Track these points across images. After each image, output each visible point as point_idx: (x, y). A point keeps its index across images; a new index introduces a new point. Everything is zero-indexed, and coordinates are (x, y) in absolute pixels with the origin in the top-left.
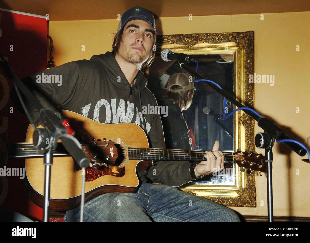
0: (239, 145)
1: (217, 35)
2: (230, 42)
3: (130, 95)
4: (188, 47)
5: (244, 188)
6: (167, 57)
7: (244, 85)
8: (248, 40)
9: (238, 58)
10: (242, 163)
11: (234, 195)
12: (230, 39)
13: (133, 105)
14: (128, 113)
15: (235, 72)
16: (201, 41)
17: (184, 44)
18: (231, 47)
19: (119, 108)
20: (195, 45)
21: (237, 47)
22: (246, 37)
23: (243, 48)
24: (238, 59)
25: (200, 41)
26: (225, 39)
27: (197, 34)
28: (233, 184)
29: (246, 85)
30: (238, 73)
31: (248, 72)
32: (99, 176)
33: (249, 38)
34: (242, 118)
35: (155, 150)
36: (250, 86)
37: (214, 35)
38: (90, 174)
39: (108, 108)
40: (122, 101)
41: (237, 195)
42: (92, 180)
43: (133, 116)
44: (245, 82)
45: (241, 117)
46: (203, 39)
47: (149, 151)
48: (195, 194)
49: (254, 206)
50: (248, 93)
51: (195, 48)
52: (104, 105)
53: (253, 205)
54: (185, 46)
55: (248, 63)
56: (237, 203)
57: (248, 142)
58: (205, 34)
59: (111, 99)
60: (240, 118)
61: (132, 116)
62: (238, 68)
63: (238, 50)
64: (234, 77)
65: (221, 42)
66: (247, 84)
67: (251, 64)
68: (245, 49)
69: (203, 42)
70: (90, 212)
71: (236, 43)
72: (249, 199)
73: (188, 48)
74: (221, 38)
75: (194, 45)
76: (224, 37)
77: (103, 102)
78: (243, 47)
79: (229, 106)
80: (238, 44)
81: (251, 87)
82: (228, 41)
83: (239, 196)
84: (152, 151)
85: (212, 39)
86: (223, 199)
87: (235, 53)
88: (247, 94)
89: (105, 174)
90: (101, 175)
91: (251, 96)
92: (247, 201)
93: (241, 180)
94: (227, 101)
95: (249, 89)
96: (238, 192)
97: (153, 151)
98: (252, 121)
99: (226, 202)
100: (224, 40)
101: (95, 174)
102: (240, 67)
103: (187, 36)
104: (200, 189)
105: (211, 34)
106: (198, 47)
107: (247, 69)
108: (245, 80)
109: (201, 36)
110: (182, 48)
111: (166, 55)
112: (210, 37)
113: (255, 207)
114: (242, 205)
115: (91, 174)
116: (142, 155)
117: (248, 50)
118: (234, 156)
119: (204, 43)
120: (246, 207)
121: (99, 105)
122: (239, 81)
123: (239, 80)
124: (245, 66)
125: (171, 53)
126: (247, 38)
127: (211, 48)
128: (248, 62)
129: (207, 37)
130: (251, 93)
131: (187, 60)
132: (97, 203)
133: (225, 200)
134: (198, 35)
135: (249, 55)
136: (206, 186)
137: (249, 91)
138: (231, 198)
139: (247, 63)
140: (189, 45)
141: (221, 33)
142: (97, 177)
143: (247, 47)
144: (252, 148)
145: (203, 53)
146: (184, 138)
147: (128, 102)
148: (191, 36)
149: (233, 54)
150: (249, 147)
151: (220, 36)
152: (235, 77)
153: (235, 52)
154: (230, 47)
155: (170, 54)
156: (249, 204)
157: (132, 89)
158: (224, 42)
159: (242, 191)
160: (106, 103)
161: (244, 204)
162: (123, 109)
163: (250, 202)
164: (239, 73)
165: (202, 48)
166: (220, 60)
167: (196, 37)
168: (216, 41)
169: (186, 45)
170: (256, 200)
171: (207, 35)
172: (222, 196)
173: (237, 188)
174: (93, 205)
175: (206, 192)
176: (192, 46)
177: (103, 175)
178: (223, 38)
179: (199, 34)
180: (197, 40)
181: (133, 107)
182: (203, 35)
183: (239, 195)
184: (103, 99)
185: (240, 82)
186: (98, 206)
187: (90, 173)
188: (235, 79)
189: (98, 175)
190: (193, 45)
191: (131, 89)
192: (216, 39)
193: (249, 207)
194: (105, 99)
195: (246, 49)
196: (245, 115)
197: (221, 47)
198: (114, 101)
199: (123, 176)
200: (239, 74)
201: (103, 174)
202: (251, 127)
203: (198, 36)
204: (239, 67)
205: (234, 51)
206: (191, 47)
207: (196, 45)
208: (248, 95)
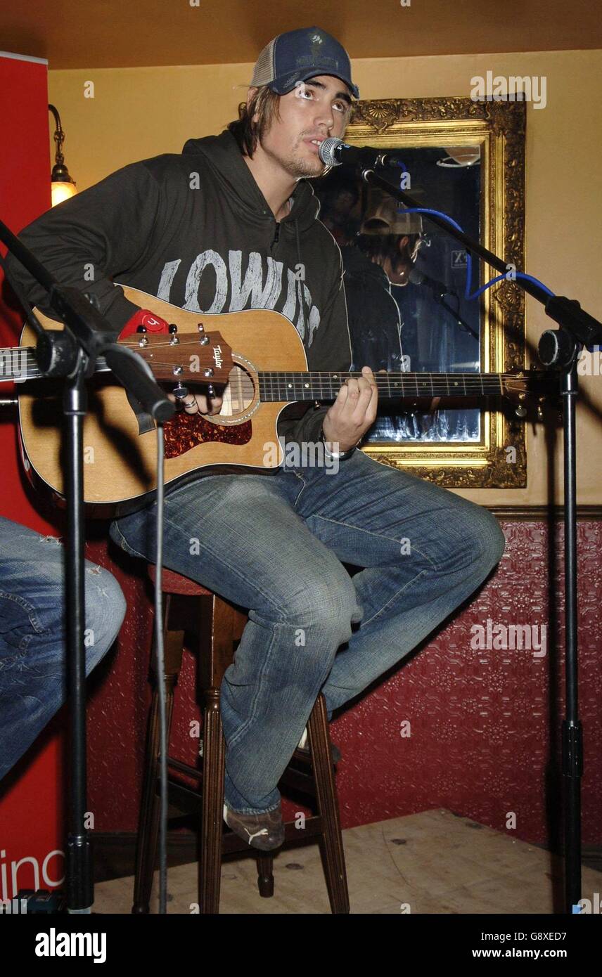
0: (491, 353)
1: (442, 101)
2: (472, 118)
3: (275, 241)
4: (378, 130)
5: (501, 446)
6: (334, 157)
7: (503, 218)
8: (512, 114)
9: (490, 156)
10: (521, 397)
11: (481, 463)
12: (472, 111)
13: (280, 265)
14: (269, 285)
15: (484, 187)
16: (406, 116)
17: (367, 124)
18: (475, 129)
19: (249, 273)
20: (393, 127)
21: (489, 129)
22: (509, 108)
23: (501, 133)
24: (490, 159)
25: (404, 116)
26: (461, 113)
27: (397, 100)
28: (478, 440)
29: (507, 218)
30: (490, 190)
31: (512, 188)
32: (191, 444)
33: (514, 109)
34: (498, 293)
35: (323, 375)
36: (517, 220)
37: (436, 101)
38: (171, 439)
39: (221, 272)
40: (256, 258)
41: (486, 462)
42: (176, 456)
43: (279, 294)
44: (506, 212)
45: (496, 292)
46: (410, 112)
47: (307, 381)
48: (396, 463)
49: (523, 485)
50: (512, 236)
51: (393, 133)
52: (211, 264)
53: (520, 483)
54: (369, 128)
55: (514, 167)
56: (486, 481)
57: (510, 346)
58: (415, 99)
59: (230, 251)
60: (493, 294)
61: (278, 292)
62: (490, 179)
63: (490, 137)
64: (480, 201)
65: (451, 119)
66: (510, 216)
67: (520, 169)
68: (505, 135)
69: (410, 119)
70: (171, 516)
71: (485, 120)
72: (511, 472)
73: (377, 132)
74: (451, 109)
75: (390, 127)
76: (459, 107)
77: (211, 257)
78: (503, 129)
79: (463, 264)
80: (491, 122)
81: (518, 222)
82: (469, 116)
83: (489, 465)
84: (314, 380)
85: (430, 112)
86: (457, 472)
87: (483, 145)
88: (511, 239)
89: (206, 440)
90: (197, 442)
91: (519, 244)
92: (508, 475)
93: (495, 430)
94: (460, 255)
95: (514, 227)
96: (487, 456)
97: (318, 381)
98: (519, 299)
99: (461, 479)
100: (459, 114)
101: (183, 441)
102: (495, 176)
103: (374, 105)
104: (405, 453)
105: (428, 101)
106: (399, 131)
107: (508, 181)
108: (506, 207)
109: (406, 105)
110: (364, 134)
111: (332, 151)
112: (428, 107)
113: (525, 487)
114: (497, 483)
115: (173, 440)
116: (291, 390)
117: (512, 138)
118: (504, 384)
119: (412, 120)
120: (506, 487)
121: (199, 263)
122: (492, 208)
123: (492, 206)
124: (506, 174)
125: (343, 146)
126: (510, 110)
127: (430, 132)
128: (513, 164)
129: (420, 107)
130: (519, 235)
131: (379, 162)
132: (189, 496)
133: (460, 475)
134: (399, 103)
135: (516, 149)
136: (419, 446)
137: (515, 232)
138: (473, 470)
139: (511, 168)
140: (379, 126)
141: (451, 99)
142: (187, 448)
143: (511, 130)
144: (519, 360)
145: (411, 144)
146: (369, 340)
147: (270, 260)
148: (384, 105)
149: (479, 146)
150: (513, 358)
151: (449, 104)
152: (484, 200)
153: (484, 141)
154: (473, 130)
155: (341, 149)
156: (512, 481)
157: (280, 227)
158: (458, 118)
159: (497, 455)
160: (216, 261)
161: (501, 481)
162: (258, 274)
163: (515, 476)
164: (492, 191)
165: (408, 132)
166: (444, 160)
167: (394, 106)
168: (441, 117)
169: (372, 125)
170: (526, 473)
171: (419, 102)
172: (454, 466)
173: (487, 448)
174: (179, 499)
175: (419, 457)
176: (386, 128)
177: (201, 442)
178: (455, 108)
179: (401, 100)
180: (397, 115)
181: (280, 271)
182: (412, 101)
183: (490, 463)
184: (211, 251)
185: (494, 211)
186: (190, 502)
187: (172, 437)
188: (484, 203)
189: (189, 442)
190: (388, 126)
191: (277, 229)
192: (439, 111)
193: (511, 487)
194: (215, 250)
195: (510, 135)
196: (504, 285)
197: (453, 131)
198: (236, 256)
199: (246, 442)
200: (492, 194)
201: (201, 440)
202: (518, 312)
203: (400, 105)
204: (493, 177)
205: (482, 138)
206: (384, 130)
207: (396, 127)
208: (512, 242)
